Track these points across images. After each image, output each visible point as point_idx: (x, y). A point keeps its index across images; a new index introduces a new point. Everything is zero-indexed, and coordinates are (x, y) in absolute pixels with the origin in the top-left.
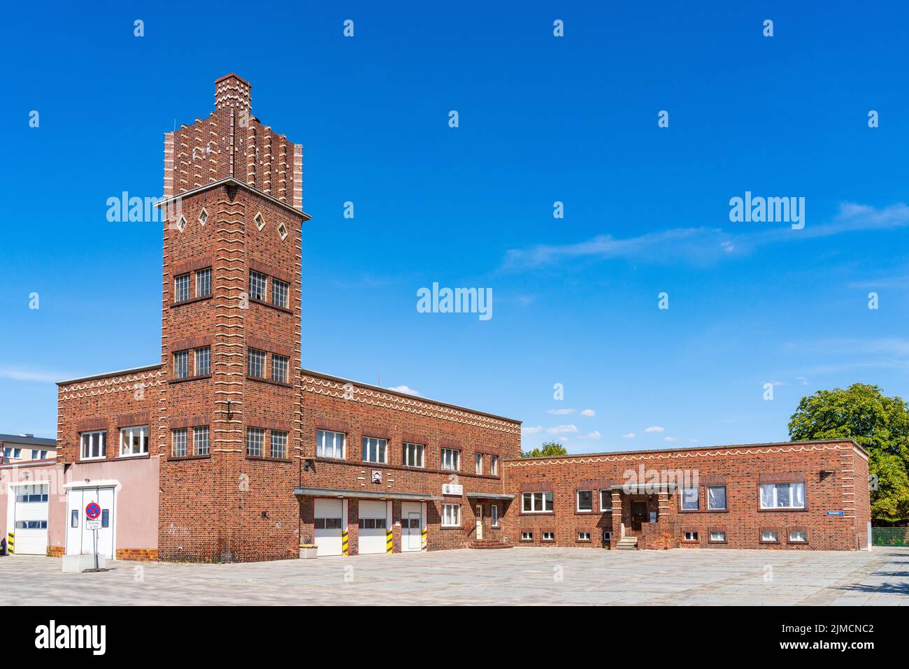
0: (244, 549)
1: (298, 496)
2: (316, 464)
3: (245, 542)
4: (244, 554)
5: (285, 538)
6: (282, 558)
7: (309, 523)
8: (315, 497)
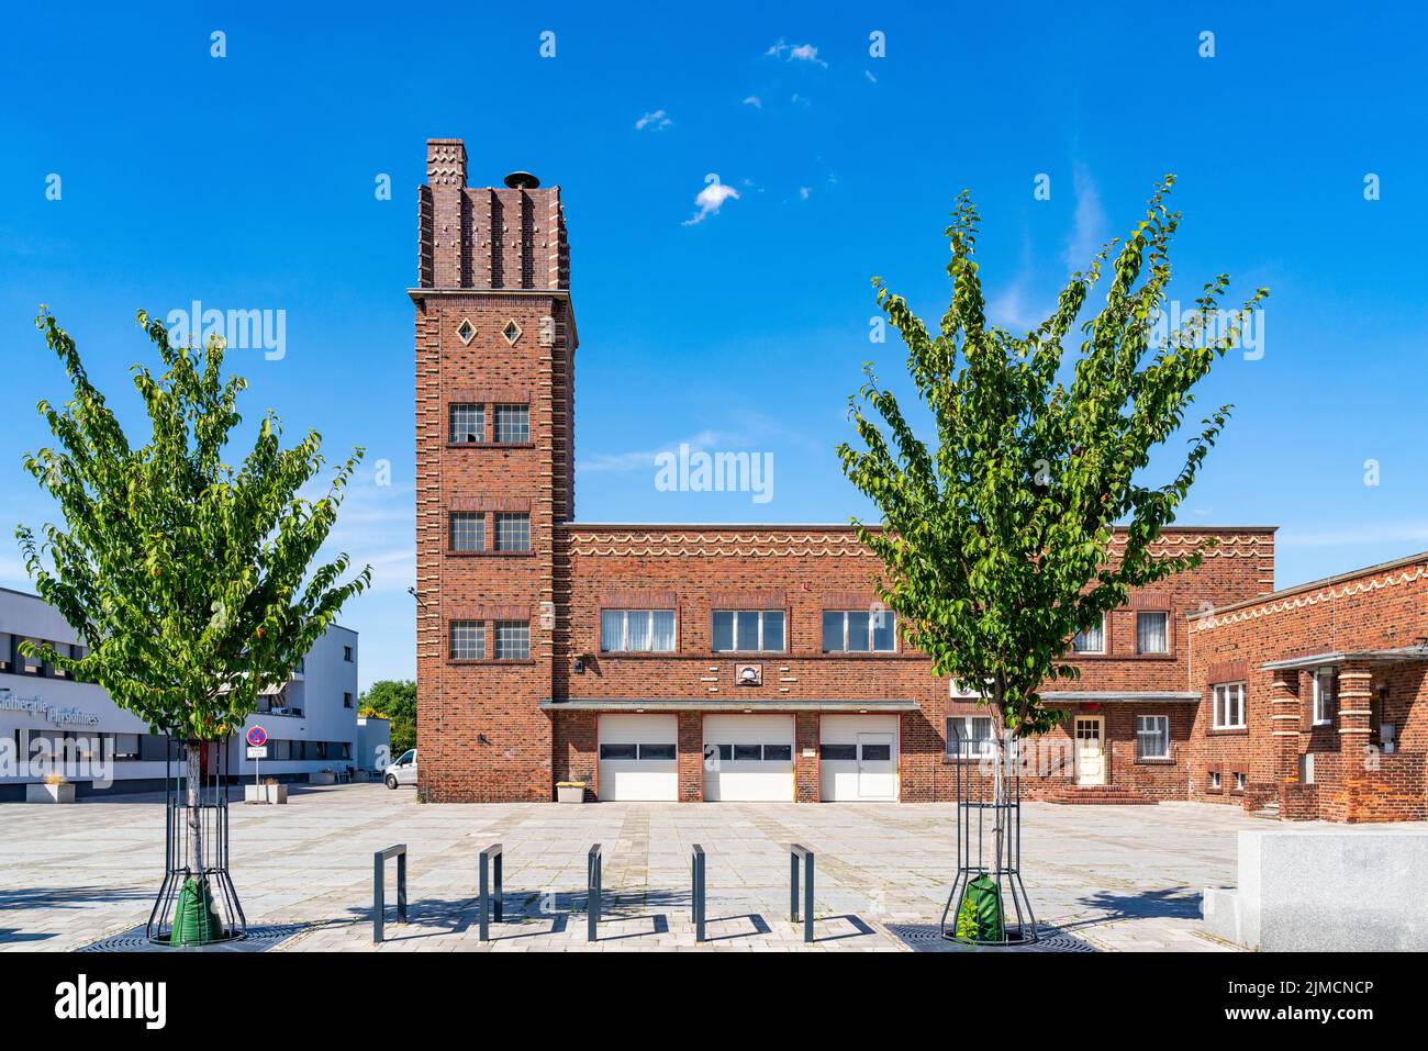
0: (447, 785)
1: (547, 712)
2: (600, 663)
3: (447, 776)
4: (447, 792)
5: (524, 771)
6: (518, 799)
7: (586, 751)
8: (598, 713)
